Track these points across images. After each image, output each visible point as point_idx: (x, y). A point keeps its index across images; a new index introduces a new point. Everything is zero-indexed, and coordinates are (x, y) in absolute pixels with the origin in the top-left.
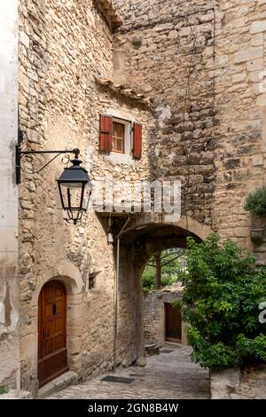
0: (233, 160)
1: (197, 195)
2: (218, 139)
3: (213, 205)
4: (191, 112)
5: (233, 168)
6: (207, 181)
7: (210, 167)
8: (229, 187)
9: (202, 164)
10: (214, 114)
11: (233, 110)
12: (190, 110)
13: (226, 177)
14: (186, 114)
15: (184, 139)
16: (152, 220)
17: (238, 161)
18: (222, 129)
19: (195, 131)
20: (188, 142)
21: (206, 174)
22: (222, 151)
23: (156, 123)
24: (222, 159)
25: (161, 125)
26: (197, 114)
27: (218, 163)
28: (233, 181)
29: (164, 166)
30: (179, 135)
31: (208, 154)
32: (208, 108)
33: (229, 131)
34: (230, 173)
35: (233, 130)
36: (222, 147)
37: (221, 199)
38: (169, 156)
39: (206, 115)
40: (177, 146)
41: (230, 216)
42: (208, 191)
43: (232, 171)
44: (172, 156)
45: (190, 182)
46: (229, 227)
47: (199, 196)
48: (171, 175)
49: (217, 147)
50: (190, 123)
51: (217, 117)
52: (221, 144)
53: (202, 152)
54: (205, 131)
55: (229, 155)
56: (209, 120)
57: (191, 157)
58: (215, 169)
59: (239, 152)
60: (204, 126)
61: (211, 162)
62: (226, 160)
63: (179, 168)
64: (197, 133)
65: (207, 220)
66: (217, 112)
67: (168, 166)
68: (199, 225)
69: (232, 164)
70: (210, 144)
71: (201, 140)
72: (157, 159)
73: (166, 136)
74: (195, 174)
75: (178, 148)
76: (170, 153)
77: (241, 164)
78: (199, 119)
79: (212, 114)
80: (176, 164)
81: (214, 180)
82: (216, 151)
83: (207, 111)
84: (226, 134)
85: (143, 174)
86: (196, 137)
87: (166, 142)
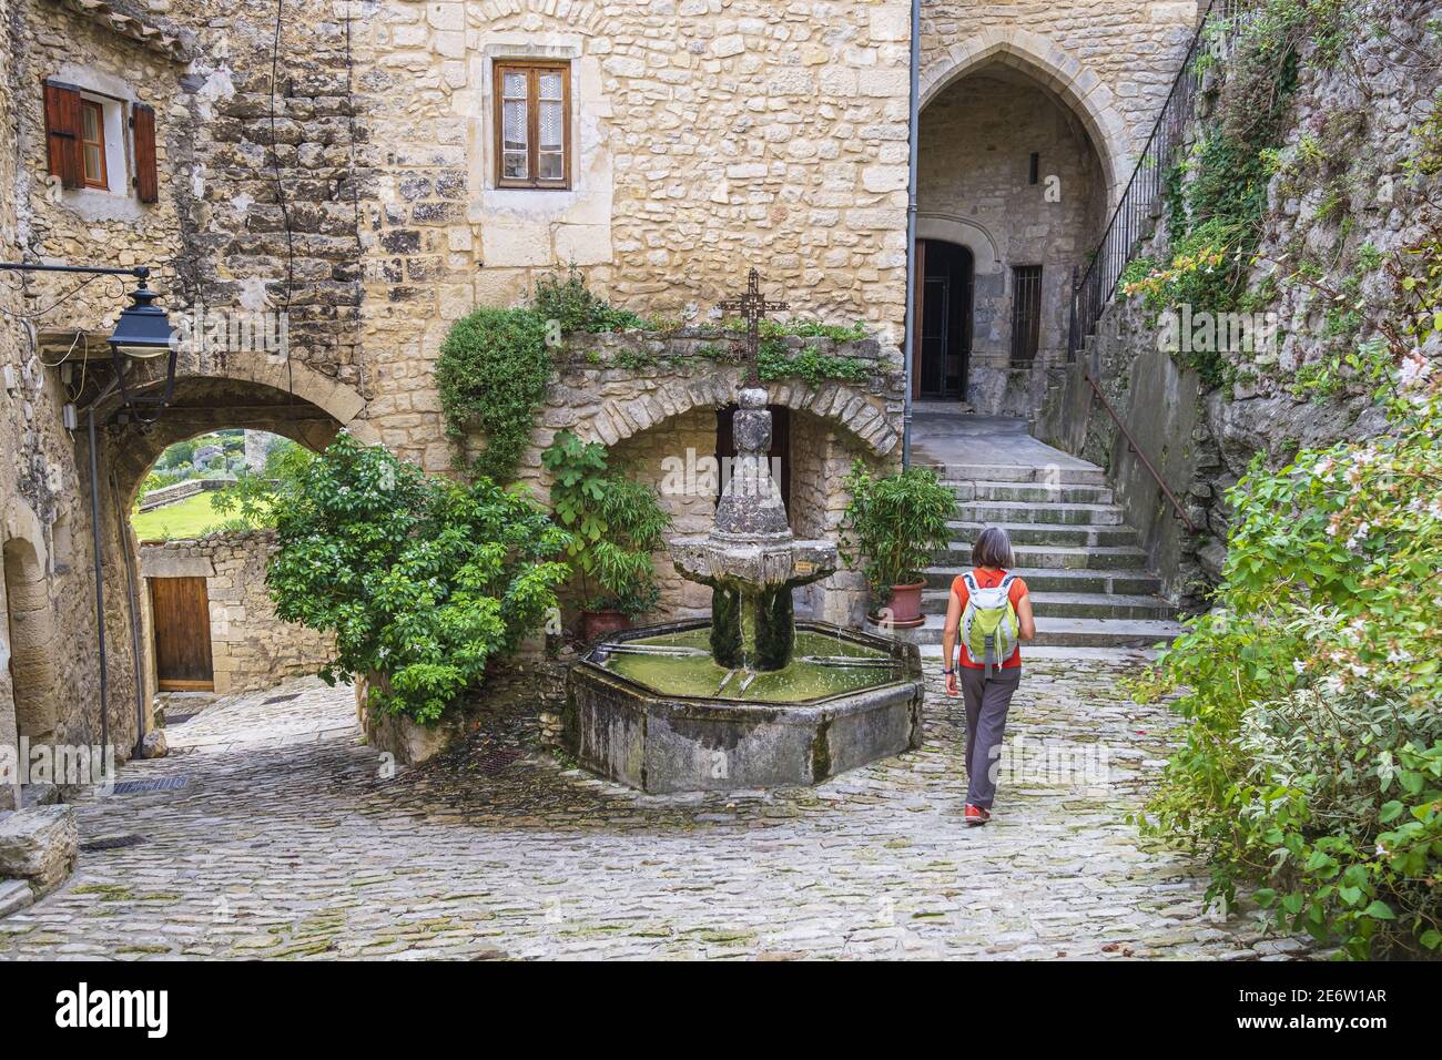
0: (403, 233)
1: (317, 309)
2: (365, 176)
3: (362, 336)
4: (291, 95)
5: (403, 251)
6: (341, 277)
7: (345, 243)
8: (397, 295)
9: (327, 232)
10: (352, 113)
11: (399, 112)
12: (289, 90)
13: (386, 270)
14: (277, 97)
15: (275, 162)
16: (195, 369)
17: (415, 236)
18: (374, 155)
19: (304, 147)
20: (286, 171)
21: (341, 257)
22: (375, 206)
23: (191, 106)
24: (377, 226)
25: (207, 114)
26: (309, 104)
27: (366, 235)
28: (407, 282)
29: (223, 226)
30: (262, 149)
31: (340, 210)
32: (334, 94)
33: (390, 162)
34: (398, 263)
35: (400, 160)
36: (375, 198)
37: (379, 323)
38: (235, 201)
39: (332, 112)
40: (256, 177)
41: (402, 364)
42: (344, 301)
43: (403, 258)
44: (243, 203)
45: (298, 275)
46: (399, 389)
47: (324, 311)
48: (243, 252)
49: (364, 196)
50: (289, 123)
51: (360, 122)
52: (374, 190)
53: (326, 204)
54: (329, 153)
55: (393, 220)
56: (339, 127)
57: (297, 212)
58: (360, 250)
59: (417, 218)
60: (328, 140)
61: (351, 230)
62: (387, 230)
63: (265, 238)
64: (310, 152)
65: (347, 371)
66: (359, 110)
67: (234, 228)
68: (326, 384)
69: (402, 242)
70: (345, 185)
71: (323, 172)
72: (199, 206)
73: (223, 147)
74: (309, 255)
75: (260, 184)
76: (237, 193)
77: (423, 244)
78: (313, 115)
79: (349, 112)
80: (256, 223)
81: (359, 275)
82: (362, 205)
83: (334, 102)
84: (385, 168)
85: (165, 245)
86: (309, 161)
87: (222, 161)
